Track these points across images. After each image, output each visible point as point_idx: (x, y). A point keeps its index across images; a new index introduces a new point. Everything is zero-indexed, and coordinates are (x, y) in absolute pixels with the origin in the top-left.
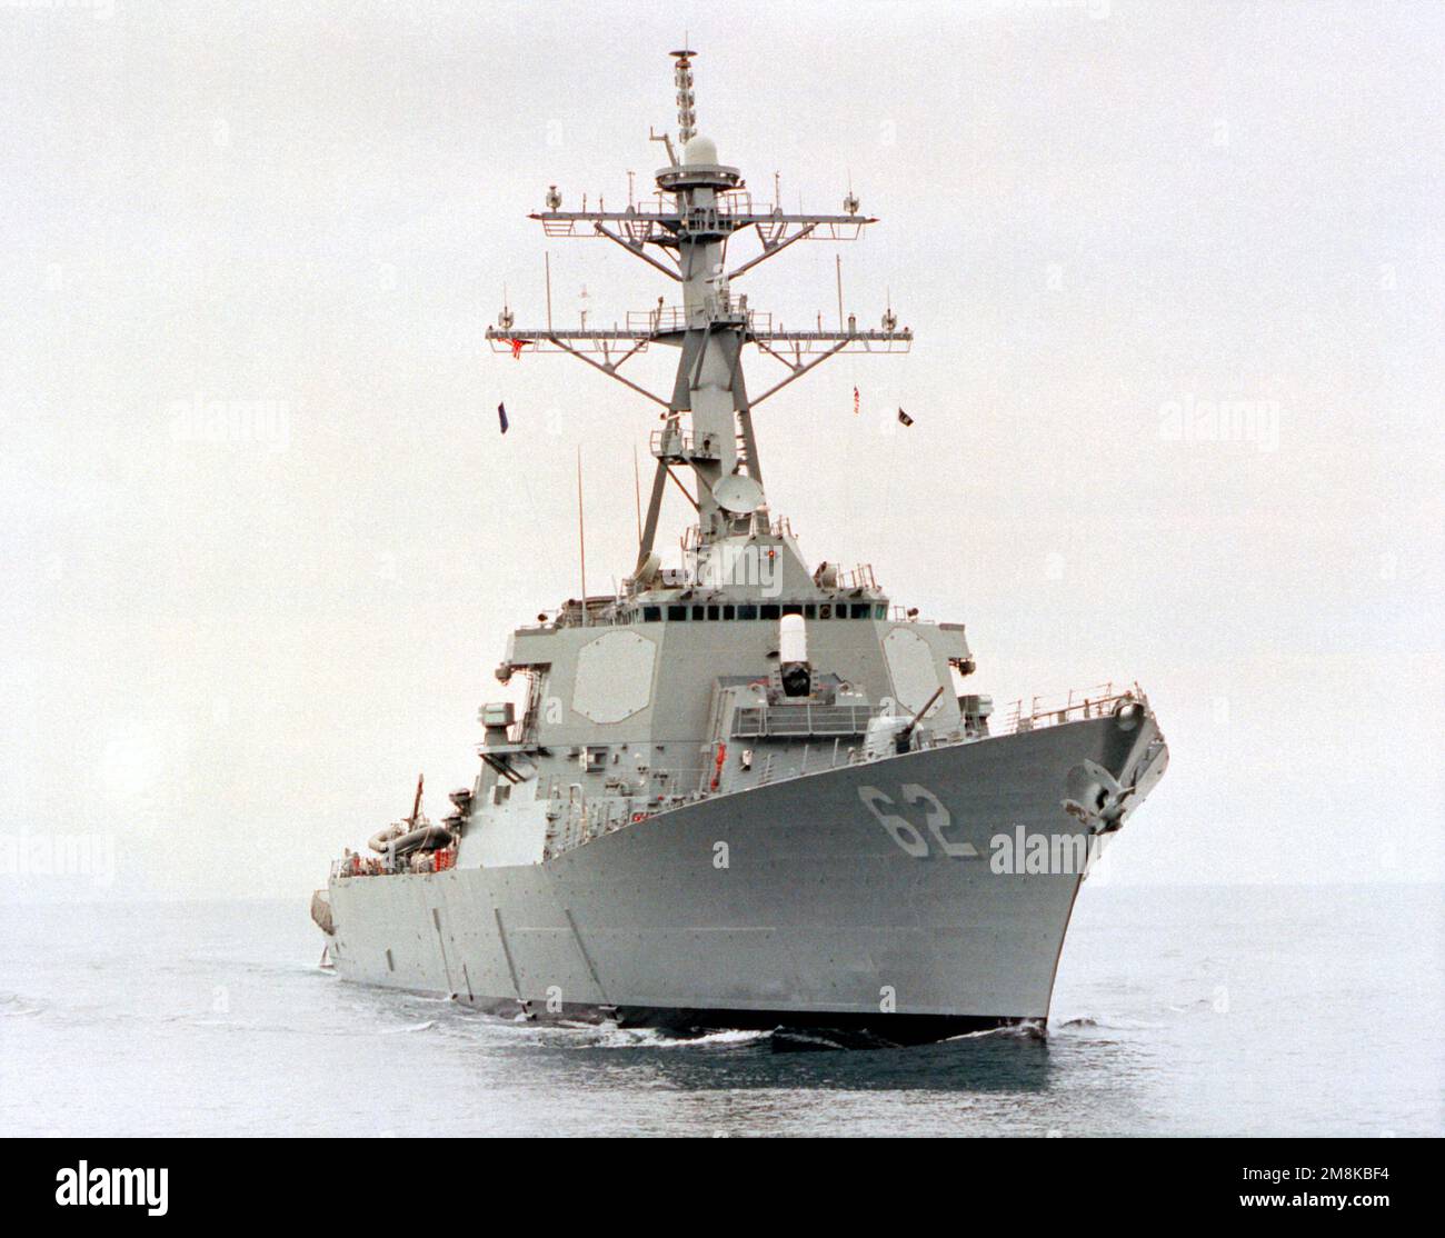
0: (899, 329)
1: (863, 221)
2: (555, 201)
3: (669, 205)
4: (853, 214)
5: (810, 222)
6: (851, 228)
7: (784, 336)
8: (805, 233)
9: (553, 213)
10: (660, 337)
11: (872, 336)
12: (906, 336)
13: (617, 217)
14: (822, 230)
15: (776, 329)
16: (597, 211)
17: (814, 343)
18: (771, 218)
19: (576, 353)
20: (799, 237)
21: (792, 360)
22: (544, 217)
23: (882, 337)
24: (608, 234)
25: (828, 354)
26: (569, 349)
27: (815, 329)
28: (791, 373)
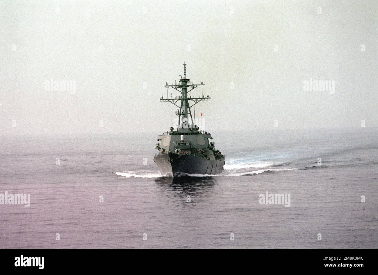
0: (209, 97)
1: (203, 85)
2: (167, 84)
3: (181, 84)
4: (202, 84)
5: (197, 85)
6: (202, 86)
7: (195, 99)
8: (197, 87)
9: (167, 85)
10: (180, 99)
11: (206, 98)
12: (210, 98)
13: (174, 86)
14: (198, 86)
15: (194, 98)
16: (172, 85)
17: (198, 99)
18: (192, 85)
19: (170, 102)
20: (196, 87)
21: (196, 101)
22: (166, 86)
23: (207, 98)
24: (173, 88)
25: (200, 101)
26: (169, 101)
27: (199, 98)
28: (195, 103)
